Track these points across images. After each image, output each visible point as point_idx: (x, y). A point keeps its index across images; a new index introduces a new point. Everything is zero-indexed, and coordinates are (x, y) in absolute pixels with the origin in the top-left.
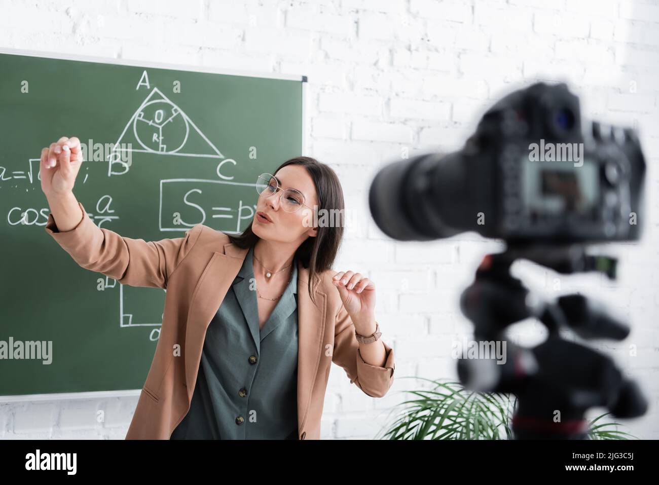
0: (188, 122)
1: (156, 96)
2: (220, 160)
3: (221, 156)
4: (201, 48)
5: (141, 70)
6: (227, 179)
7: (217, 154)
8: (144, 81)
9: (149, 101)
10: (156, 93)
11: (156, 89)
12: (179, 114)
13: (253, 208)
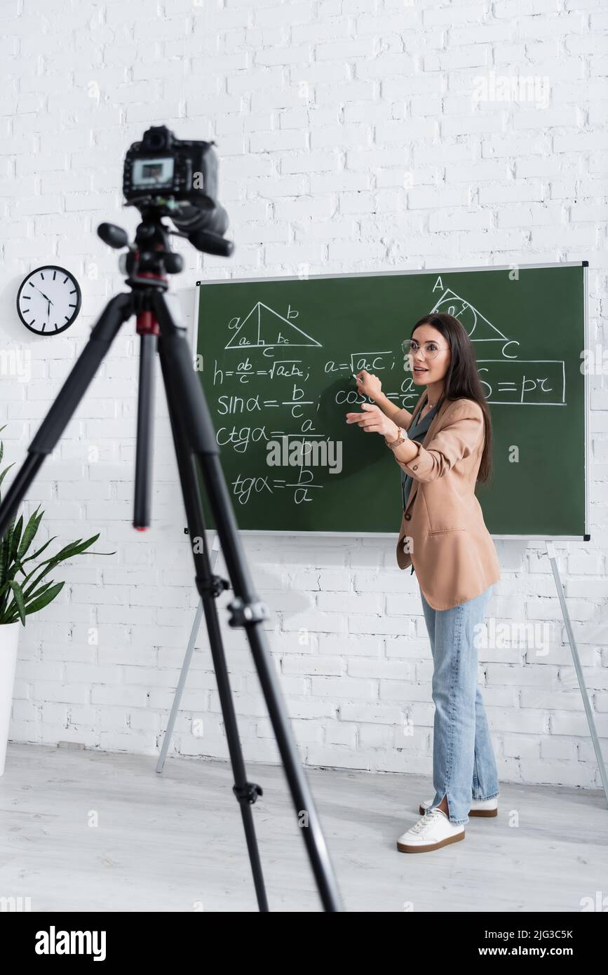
0: (476, 313)
1: (449, 295)
2: (506, 342)
3: (506, 339)
4: (492, 253)
5: (436, 276)
6: (511, 358)
7: (503, 338)
8: (439, 285)
9: (442, 300)
10: (449, 292)
11: (448, 290)
12: (469, 307)
13: (536, 382)
